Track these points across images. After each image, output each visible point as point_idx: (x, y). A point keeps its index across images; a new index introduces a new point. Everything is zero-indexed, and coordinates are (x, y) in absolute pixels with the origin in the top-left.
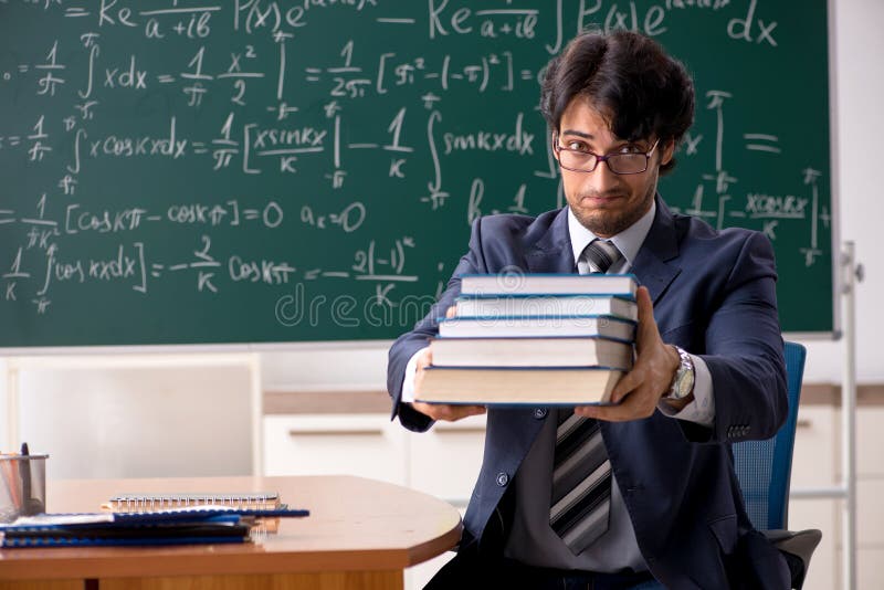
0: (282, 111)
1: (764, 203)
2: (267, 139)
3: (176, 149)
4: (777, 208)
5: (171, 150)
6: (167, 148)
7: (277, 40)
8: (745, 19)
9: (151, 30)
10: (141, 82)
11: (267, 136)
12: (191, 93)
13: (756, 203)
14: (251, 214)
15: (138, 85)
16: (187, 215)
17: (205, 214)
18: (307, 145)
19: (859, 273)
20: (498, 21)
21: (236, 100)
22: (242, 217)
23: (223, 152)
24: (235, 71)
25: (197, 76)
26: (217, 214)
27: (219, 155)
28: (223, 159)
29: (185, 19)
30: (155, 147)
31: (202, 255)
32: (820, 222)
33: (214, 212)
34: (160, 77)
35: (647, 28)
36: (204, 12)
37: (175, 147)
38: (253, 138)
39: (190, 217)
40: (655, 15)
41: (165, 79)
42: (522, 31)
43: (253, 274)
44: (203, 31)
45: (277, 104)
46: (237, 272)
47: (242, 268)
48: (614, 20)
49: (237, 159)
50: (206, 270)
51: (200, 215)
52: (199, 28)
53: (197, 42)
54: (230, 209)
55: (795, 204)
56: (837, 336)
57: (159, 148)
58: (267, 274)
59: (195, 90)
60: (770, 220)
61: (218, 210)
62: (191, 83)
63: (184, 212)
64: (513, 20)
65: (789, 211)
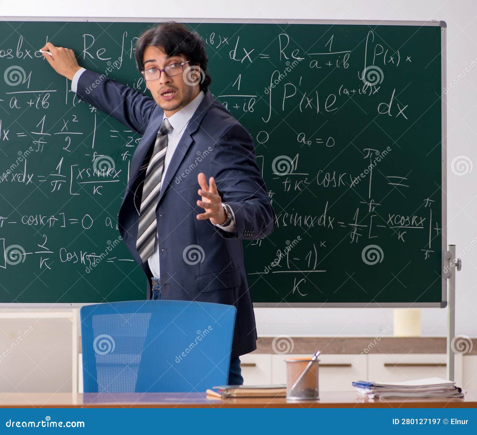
0: (94, 156)
1: (398, 219)
2: (84, 174)
3: (27, 179)
4: (407, 223)
5: (24, 180)
6: (21, 179)
7: (92, 111)
8: (389, 103)
9: (13, 103)
10: (5, 136)
11: (85, 171)
12: (37, 144)
13: (393, 220)
14: (74, 221)
15: (4, 139)
16: (33, 221)
17: (45, 220)
18: (109, 178)
19: (458, 265)
20: (232, 102)
21: (65, 149)
22: (68, 222)
23: (57, 181)
24: (65, 130)
25: (41, 133)
26: (52, 220)
27: (54, 183)
28: (57, 186)
29: (33, 97)
30: (14, 177)
31: (42, 246)
32: (434, 232)
33: (51, 218)
34: (17, 134)
35: (326, 108)
36: (45, 93)
37: (27, 178)
38: (76, 173)
39: (35, 222)
40: (332, 99)
41: (21, 135)
42: (246, 108)
43: (74, 259)
44: (46, 104)
45: (91, 152)
46: (64, 258)
47: (68, 255)
48: (305, 102)
49: (65, 186)
50: (45, 256)
51: (41, 221)
52: (43, 103)
53: (42, 112)
54: (60, 218)
55: (418, 220)
56: (444, 305)
57: (16, 178)
58: (83, 259)
59: (39, 142)
60: (402, 230)
61: (52, 218)
62: (37, 137)
63: (32, 219)
64: (241, 101)
65: (414, 225)
